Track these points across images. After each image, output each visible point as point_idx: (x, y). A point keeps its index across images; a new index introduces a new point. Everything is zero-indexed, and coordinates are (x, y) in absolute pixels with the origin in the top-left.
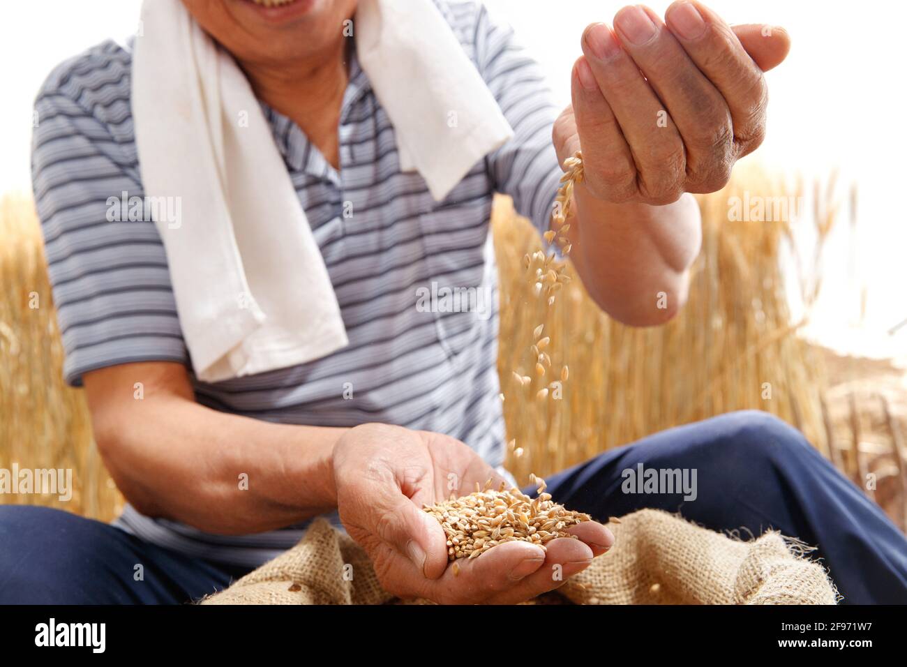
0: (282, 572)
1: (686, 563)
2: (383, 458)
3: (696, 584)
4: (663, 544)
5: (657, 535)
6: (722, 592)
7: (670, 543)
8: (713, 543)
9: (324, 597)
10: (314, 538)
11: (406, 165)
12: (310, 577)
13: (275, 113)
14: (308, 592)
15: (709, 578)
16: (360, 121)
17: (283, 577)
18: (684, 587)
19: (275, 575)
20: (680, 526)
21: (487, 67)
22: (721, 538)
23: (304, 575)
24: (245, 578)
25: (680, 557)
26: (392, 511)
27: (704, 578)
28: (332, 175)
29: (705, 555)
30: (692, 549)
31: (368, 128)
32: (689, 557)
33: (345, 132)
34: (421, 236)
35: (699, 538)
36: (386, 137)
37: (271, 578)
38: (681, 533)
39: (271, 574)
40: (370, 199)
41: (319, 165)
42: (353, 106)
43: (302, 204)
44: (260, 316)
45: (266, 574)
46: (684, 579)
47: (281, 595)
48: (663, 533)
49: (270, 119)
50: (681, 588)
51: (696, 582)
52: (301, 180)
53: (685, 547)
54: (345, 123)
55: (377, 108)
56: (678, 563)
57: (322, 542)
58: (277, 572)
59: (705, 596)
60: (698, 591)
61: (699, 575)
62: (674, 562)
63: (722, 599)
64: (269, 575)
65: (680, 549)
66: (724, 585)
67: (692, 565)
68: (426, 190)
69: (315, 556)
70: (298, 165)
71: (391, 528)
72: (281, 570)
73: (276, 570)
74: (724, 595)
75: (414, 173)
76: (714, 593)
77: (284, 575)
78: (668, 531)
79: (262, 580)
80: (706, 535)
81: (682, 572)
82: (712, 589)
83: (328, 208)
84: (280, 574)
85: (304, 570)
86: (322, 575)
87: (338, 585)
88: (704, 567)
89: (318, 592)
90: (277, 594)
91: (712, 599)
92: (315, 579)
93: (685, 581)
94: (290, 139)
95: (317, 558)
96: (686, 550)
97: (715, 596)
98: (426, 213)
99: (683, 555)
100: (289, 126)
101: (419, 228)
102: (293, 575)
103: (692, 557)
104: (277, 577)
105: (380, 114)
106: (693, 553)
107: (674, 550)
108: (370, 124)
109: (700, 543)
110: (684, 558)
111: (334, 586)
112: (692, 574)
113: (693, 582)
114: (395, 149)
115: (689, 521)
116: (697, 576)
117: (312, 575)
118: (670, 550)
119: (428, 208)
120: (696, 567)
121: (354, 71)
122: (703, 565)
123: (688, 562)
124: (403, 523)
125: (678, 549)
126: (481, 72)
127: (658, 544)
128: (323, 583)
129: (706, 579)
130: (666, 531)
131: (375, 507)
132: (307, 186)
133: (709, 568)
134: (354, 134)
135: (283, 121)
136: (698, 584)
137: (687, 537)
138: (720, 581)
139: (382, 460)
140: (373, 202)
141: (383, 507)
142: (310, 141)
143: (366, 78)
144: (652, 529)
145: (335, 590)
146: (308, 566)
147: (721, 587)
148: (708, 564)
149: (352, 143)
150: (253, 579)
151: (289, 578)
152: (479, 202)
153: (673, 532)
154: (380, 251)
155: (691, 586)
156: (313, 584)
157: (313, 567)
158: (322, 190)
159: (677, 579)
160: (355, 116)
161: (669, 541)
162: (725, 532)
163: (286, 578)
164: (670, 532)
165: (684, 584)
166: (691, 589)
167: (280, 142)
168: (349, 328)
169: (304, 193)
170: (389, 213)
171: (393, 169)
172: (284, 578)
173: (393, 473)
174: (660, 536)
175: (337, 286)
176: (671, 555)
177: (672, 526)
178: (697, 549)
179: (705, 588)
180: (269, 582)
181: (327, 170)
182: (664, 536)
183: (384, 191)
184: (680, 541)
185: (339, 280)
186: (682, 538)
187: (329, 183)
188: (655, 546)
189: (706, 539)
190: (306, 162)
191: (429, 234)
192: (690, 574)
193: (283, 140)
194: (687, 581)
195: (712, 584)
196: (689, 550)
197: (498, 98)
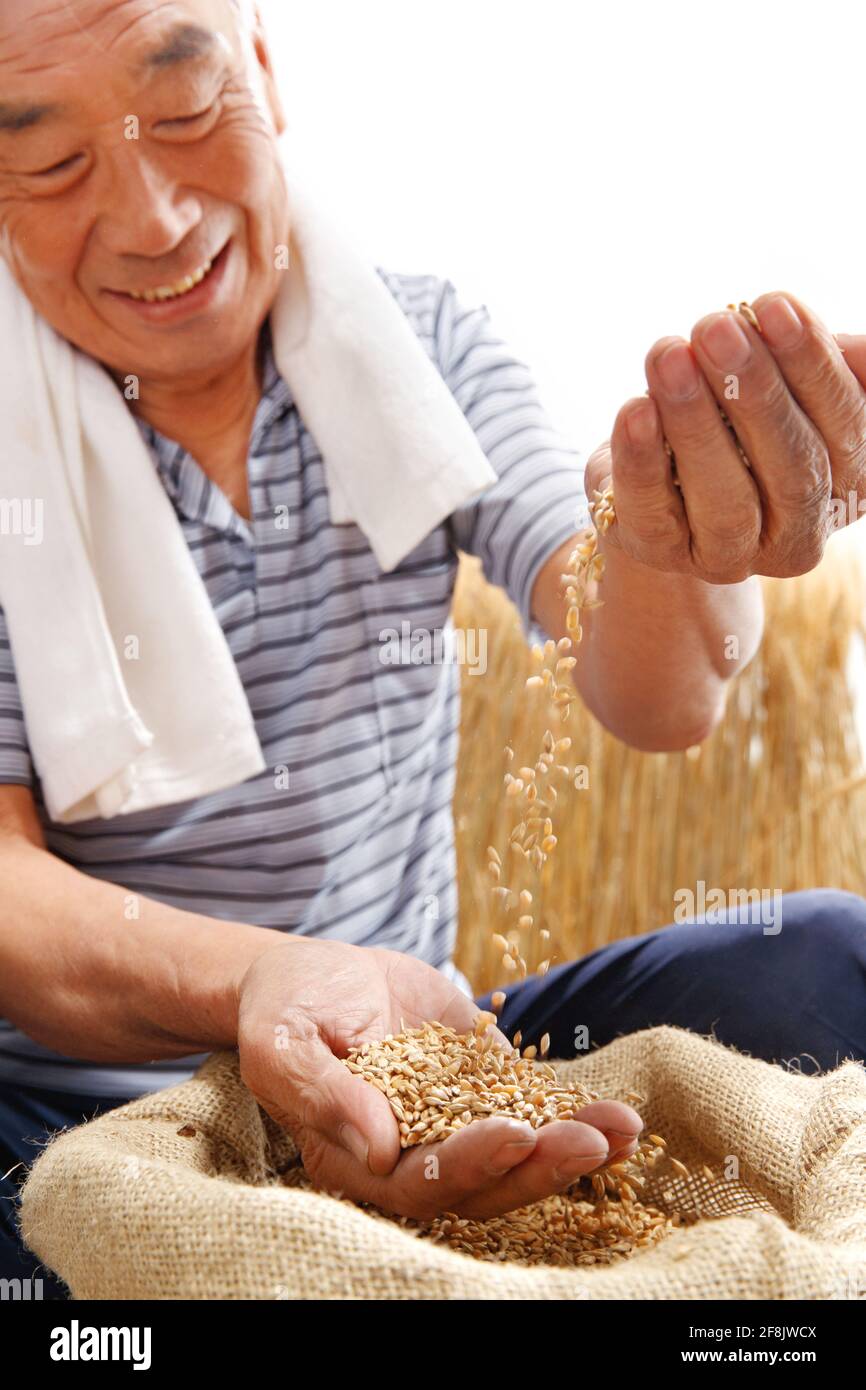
0: (169, 1109)
1: (727, 1110)
2: (303, 1003)
3: (743, 1142)
4: (692, 1083)
5: (682, 1069)
6: (781, 1150)
7: (702, 1082)
8: (764, 1078)
9: (225, 1151)
10: (219, 1073)
11: (339, 515)
12: (209, 1120)
13: (158, 436)
14: (203, 1141)
15: (761, 1131)
16: (278, 450)
17: (168, 1116)
18: (726, 1145)
19: (157, 1112)
20: (715, 1055)
21: (452, 369)
22: (775, 1070)
23: (200, 1116)
24: (112, 1113)
25: (717, 1101)
26: (312, 1084)
27: (753, 1131)
28: (241, 529)
29: (754, 1097)
30: (734, 1089)
31: (289, 461)
32: (730, 1100)
33: (256, 468)
34: (363, 615)
35: (743, 1072)
36: (313, 471)
37: (151, 1116)
38: (716, 1065)
39: (152, 1110)
40: (293, 564)
41: (222, 513)
42: (267, 429)
43: (199, 568)
44: (145, 736)
45: (144, 1110)
46: (725, 1133)
47: (168, 1139)
48: (692, 1066)
49: (152, 443)
50: (722, 1147)
51: (743, 1138)
52: (196, 534)
53: (724, 1087)
54: (258, 454)
55: (302, 431)
56: (715, 1111)
57: (231, 1078)
58: (162, 1109)
59: (757, 1158)
60: (747, 1151)
61: (747, 1127)
62: (709, 1109)
63: (782, 1161)
64: (148, 1112)
65: (718, 1090)
66: (783, 1140)
67: (736, 1113)
68: (367, 550)
69: (218, 1094)
70: (192, 513)
71: (313, 1108)
72: (167, 1106)
73: (158, 1107)
74: (783, 1154)
75: (351, 526)
76: (769, 1153)
77: (169, 1113)
78: (699, 1062)
79: (137, 1116)
80: (754, 1067)
81: (721, 1123)
82: (767, 1147)
83: (232, 575)
84: (165, 1112)
85: (201, 1110)
86: (227, 1120)
87: (247, 1136)
88: (753, 1115)
89: (217, 1144)
90: (162, 1137)
91: (767, 1160)
92: (216, 1125)
93: (727, 1137)
94: (181, 476)
95: (221, 1097)
96: (726, 1092)
97: (772, 1157)
98: (369, 582)
99: (721, 1099)
100: (180, 456)
101: (361, 605)
102: (185, 1115)
103: (735, 1101)
104: (160, 1114)
105: (306, 439)
106: (736, 1095)
107: (709, 1093)
108: (293, 455)
109: (746, 1080)
110: (723, 1103)
111: (243, 1137)
112: (736, 1125)
113: (739, 1138)
114: (324, 492)
115: (727, 1045)
116: (743, 1129)
117: (213, 1118)
118: (703, 1092)
119: (374, 576)
120: (741, 1115)
121: (269, 380)
122: (752, 1112)
123: (730, 1108)
124: (329, 1101)
125: (713, 1091)
126: (444, 377)
127: (685, 1083)
128: (228, 1131)
129: (758, 1133)
130: (695, 1064)
131: (290, 1078)
132: (205, 543)
133: (760, 1116)
134: (271, 469)
135: (171, 448)
136: (747, 1140)
137: (726, 1071)
138: (777, 1134)
139: (301, 1006)
140: (297, 568)
141: (300, 1078)
142: (209, 477)
143: (287, 389)
144: (675, 1059)
145: (243, 1144)
146: (208, 1105)
147: (779, 1142)
148: (759, 1110)
149: (266, 483)
150: (125, 1115)
151: (178, 1118)
152: (442, 568)
153: (706, 1065)
154: (304, 638)
155: (737, 1144)
156: (211, 1131)
157: (216, 1108)
158: (224, 548)
159: (715, 1135)
160: (270, 444)
161: (701, 1078)
162: (779, 1063)
163: (173, 1117)
164: (701, 1066)
165: (725, 1141)
166: (737, 1148)
167: (167, 477)
168: (266, 742)
169: (199, 552)
170: (318, 583)
171: (322, 519)
172: (172, 1116)
173: (318, 1025)
174: (686, 1071)
175: (248, 684)
176: (705, 1100)
177: (704, 1055)
178: (742, 1088)
179: (757, 1147)
180: (149, 1120)
181: (234, 522)
182: (693, 1070)
183: (311, 552)
184: (717, 1079)
185: (250, 678)
186: (719, 1073)
187: (236, 539)
188: (680, 1085)
189: (754, 1073)
190: (203, 507)
191: (374, 612)
192: (733, 1127)
193: (170, 475)
194: (730, 1136)
195: (766, 1139)
196: (730, 1092)
197: (469, 409)
